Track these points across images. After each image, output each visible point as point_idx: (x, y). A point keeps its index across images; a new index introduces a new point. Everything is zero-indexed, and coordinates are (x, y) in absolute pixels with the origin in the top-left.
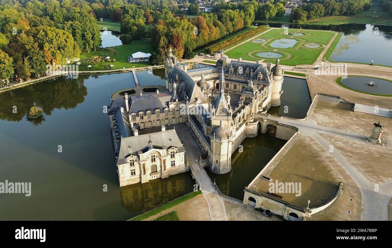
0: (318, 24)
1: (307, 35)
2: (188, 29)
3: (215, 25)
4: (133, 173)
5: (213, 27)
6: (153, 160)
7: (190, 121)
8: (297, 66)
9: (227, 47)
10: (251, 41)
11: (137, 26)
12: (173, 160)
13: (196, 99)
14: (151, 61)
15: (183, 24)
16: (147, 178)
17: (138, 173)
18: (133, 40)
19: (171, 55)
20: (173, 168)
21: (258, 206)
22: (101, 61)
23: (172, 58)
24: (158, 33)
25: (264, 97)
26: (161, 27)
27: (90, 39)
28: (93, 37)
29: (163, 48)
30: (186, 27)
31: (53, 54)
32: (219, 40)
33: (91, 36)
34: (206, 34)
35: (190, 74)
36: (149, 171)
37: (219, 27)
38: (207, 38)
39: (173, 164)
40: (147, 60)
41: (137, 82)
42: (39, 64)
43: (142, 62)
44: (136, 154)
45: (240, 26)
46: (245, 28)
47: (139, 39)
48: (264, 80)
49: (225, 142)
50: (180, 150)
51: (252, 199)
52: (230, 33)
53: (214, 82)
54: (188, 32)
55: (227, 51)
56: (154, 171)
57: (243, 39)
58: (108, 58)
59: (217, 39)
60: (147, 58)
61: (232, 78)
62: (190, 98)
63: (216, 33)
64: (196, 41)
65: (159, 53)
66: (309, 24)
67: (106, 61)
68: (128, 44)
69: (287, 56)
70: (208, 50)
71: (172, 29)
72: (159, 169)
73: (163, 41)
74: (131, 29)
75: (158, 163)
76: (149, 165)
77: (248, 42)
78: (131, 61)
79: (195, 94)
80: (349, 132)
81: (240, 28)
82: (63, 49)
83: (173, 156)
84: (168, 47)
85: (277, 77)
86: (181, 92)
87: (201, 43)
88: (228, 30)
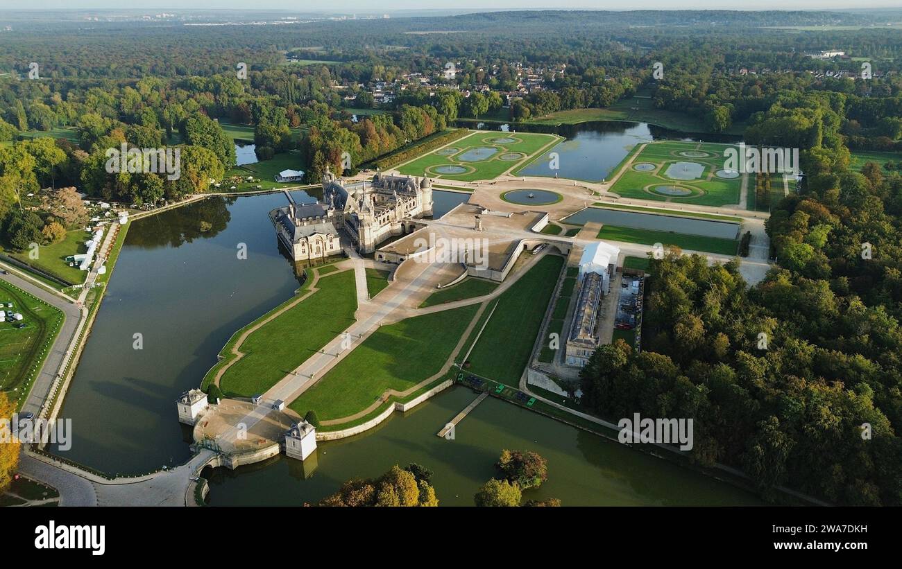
0: (548, 123)
1: (518, 141)
2: (350, 140)
3: (390, 131)
4: (304, 252)
5: (385, 134)
6: (318, 243)
7: (345, 225)
8: (474, 182)
9: (402, 160)
10: (437, 152)
11: (281, 135)
12: (331, 243)
13: (350, 206)
14: (304, 180)
15: (342, 135)
16: (313, 256)
17: (307, 251)
18: (275, 153)
19: (328, 172)
20: (332, 250)
21: (384, 259)
22: (243, 182)
23: (329, 175)
24: (311, 145)
25: (413, 207)
26: (315, 139)
27: (224, 156)
28: (227, 153)
29: (319, 164)
30: (347, 138)
31: (199, 175)
32: (395, 152)
33: (225, 151)
34: (375, 144)
35: (346, 189)
36: (314, 251)
37: (395, 133)
38: (376, 150)
39: (332, 248)
40: (300, 179)
41: (292, 201)
42: (185, 185)
43: (293, 181)
44: (306, 238)
45: (430, 129)
46: (438, 132)
47: (284, 152)
48: (412, 191)
49: (366, 229)
50: (336, 237)
51: (381, 256)
52: (413, 141)
53: (371, 196)
54: (349, 144)
55: (400, 165)
56: (318, 251)
57: (428, 149)
58: (251, 178)
59: (392, 150)
60: (299, 177)
61: (387, 192)
62: (344, 206)
63: (390, 143)
64: (362, 154)
65: (314, 170)
66: (534, 123)
67: (249, 181)
68: (269, 159)
69: (471, 170)
70: (376, 165)
71: (329, 142)
72: (321, 250)
73: (318, 156)
74: (271, 139)
75: (320, 245)
76: (314, 246)
77: (433, 154)
78: (280, 181)
79: (348, 203)
80: (466, 226)
81: (431, 132)
82: (208, 169)
83: (331, 241)
84: (324, 163)
85: (425, 189)
86: (338, 203)
87: (367, 157)
88: (409, 136)
